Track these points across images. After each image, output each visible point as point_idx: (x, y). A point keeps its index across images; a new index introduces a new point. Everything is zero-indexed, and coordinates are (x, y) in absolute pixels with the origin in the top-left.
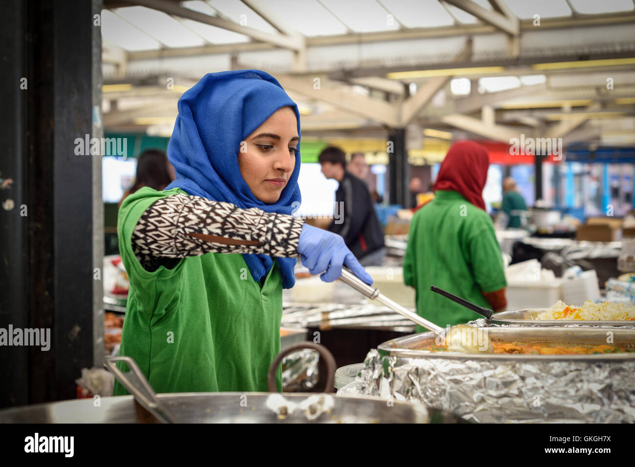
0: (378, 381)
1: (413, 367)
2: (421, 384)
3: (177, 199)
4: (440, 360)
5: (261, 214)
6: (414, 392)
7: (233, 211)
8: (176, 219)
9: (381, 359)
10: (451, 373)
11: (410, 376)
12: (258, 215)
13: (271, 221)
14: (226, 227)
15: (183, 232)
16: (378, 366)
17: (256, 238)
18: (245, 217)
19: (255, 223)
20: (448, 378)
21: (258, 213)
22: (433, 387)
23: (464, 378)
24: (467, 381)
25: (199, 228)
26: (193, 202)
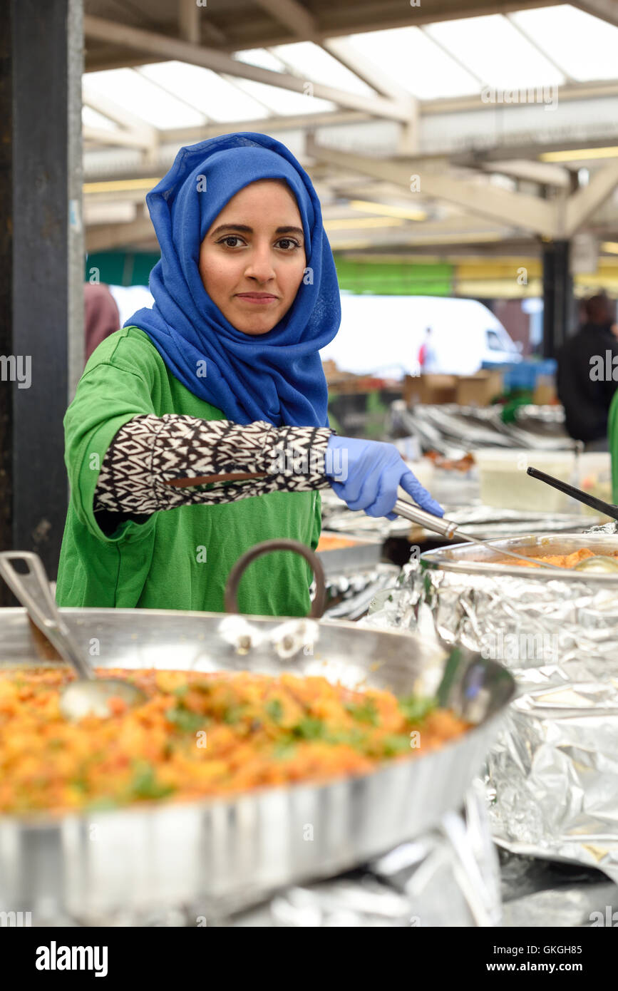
0: (416, 608)
1: (467, 587)
2: (477, 615)
3: (145, 429)
4: (509, 578)
5: (268, 428)
6: (467, 626)
7: (226, 431)
8: (148, 461)
9: (422, 573)
10: (524, 600)
11: (462, 601)
12: (263, 430)
13: (281, 438)
14: (219, 459)
15: (161, 480)
16: (418, 584)
17: (263, 468)
18: (244, 437)
19: (261, 444)
20: (520, 607)
21: (263, 427)
22: (496, 621)
23: (544, 608)
24: (549, 613)
25: (181, 470)
26: (168, 427)
